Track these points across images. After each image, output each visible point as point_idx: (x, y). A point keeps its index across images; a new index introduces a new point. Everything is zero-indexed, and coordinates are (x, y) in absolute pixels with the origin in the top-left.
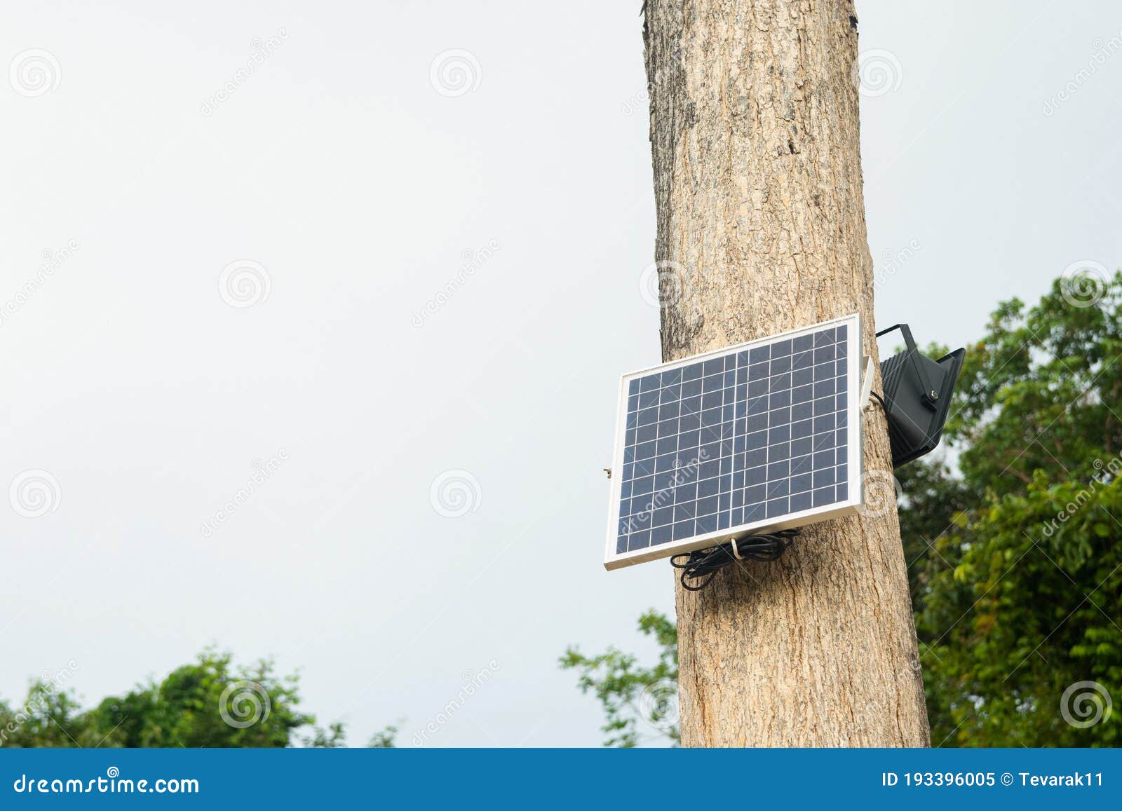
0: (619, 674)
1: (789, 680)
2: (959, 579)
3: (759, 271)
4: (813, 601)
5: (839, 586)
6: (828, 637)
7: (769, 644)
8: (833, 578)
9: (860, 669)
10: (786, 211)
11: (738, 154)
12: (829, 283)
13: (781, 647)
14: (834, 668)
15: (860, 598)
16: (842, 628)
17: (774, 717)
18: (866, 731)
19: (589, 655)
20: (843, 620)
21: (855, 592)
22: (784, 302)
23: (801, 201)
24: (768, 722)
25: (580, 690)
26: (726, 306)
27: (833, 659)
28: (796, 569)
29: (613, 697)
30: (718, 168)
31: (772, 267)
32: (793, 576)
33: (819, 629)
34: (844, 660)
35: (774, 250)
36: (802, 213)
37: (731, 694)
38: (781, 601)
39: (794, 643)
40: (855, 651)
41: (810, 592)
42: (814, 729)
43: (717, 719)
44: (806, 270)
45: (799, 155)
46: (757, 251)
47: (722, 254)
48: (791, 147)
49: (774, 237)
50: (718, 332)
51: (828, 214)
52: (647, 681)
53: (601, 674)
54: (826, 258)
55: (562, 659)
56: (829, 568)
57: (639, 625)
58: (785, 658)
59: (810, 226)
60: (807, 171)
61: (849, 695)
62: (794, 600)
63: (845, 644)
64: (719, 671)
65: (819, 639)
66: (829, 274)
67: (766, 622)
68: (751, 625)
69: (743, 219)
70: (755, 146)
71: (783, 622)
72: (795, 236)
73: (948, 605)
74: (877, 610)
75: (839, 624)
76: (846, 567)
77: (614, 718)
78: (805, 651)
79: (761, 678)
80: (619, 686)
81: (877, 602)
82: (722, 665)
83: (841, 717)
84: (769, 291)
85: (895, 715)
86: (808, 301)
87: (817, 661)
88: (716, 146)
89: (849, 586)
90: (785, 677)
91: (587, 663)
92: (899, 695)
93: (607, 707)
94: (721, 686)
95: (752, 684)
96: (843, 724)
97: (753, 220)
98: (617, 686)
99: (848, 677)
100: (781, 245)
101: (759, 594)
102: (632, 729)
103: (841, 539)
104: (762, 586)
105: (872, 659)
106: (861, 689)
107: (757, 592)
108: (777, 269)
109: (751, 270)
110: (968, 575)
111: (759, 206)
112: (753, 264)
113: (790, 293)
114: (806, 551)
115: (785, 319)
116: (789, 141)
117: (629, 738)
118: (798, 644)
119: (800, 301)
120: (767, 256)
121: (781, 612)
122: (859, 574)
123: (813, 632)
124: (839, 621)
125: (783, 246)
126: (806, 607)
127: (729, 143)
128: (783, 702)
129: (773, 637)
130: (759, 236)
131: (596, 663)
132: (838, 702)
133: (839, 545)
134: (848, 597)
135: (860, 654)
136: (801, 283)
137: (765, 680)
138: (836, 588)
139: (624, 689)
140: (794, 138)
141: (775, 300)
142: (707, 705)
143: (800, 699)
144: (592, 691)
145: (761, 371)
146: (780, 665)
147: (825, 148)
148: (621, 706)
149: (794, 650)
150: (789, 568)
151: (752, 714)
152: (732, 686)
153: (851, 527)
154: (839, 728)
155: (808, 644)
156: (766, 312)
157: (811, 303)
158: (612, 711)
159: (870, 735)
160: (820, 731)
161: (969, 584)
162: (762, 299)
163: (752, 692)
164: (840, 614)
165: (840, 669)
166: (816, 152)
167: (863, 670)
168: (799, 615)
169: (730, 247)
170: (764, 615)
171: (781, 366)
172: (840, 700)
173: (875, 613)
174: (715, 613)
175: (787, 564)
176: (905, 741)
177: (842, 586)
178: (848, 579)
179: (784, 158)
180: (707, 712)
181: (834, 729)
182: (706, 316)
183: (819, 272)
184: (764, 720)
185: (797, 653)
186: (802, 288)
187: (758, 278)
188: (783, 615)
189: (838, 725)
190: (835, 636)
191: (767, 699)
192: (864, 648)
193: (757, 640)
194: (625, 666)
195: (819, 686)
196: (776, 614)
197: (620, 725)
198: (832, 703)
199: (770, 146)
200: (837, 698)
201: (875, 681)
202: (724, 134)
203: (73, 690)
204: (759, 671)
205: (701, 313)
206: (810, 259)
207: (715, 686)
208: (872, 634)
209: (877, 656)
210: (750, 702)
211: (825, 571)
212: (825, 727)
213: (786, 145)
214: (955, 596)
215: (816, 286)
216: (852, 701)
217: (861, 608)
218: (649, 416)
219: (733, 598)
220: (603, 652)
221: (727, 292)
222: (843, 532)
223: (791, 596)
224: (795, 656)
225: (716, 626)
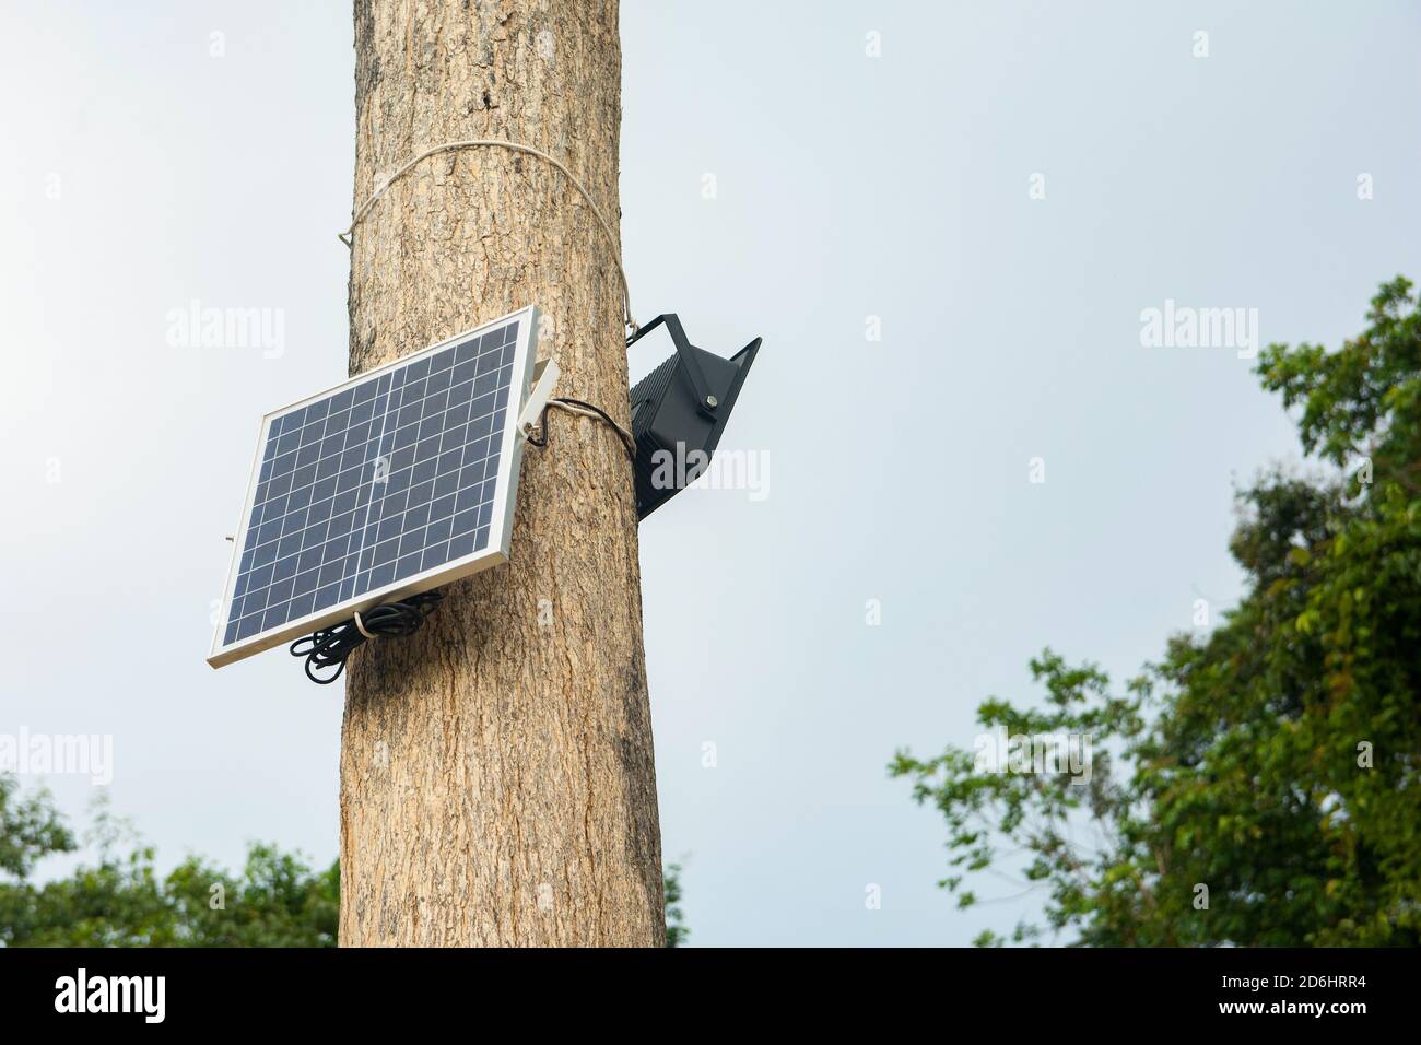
0: (962, 777)
1: (439, 789)
2: (1303, 631)
3: (437, 263)
4: (477, 683)
5: (514, 661)
6: (493, 728)
7: (419, 745)
8: (508, 650)
9: (534, 765)
10: (476, 184)
11: (420, 116)
12: (530, 270)
13: (433, 747)
14: (497, 768)
15: (543, 673)
16: (513, 714)
17: (418, 838)
18: (536, 846)
19: (923, 757)
20: (516, 703)
21: (536, 665)
22: (465, 301)
23: (496, 168)
24: (411, 846)
25: (916, 801)
26: (397, 314)
27: (497, 756)
28: (458, 643)
29: (957, 808)
30: (398, 137)
31: (454, 257)
32: (453, 653)
33: (481, 718)
34: (513, 755)
35: (458, 233)
36: (496, 182)
37: (373, 812)
38: (437, 687)
39: (447, 739)
40: (529, 743)
41: (473, 671)
42: (466, 851)
43: (356, 847)
44: (499, 257)
45: (497, 110)
46: (436, 238)
47: (397, 246)
48: (487, 100)
49: (459, 217)
50: (389, 348)
51: (533, 181)
52: (996, 784)
53: (939, 780)
54: (528, 239)
55: (890, 766)
56: (503, 639)
57: (979, 716)
58: (437, 761)
59: (508, 199)
60: (507, 129)
61: (515, 800)
62: (453, 684)
63: (516, 735)
64: (362, 784)
65: (480, 731)
66: (531, 258)
67: (417, 716)
68: (400, 722)
69: (421, 200)
70: (441, 103)
71: (438, 714)
72: (485, 214)
73: (1294, 663)
74: (567, 688)
75: (511, 710)
76: (525, 634)
77: (960, 832)
78: (461, 749)
79: (407, 789)
80: (962, 793)
81: (568, 676)
82: (366, 776)
83: (502, 830)
84: (448, 288)
85: (583, 821)
86: (497, 295)
87: (475, 760)
88: (398, 110)
89: (528, 658)
90: (434, 785)
91: (921, 768)
92: (591, 794)
93: (951, 819)
94: (364, 802)
95: (396, 797)
96: (505, 840)
97: (433, 199)
98: (960, 792)
99: (516, 778)
100: (467, 227)
101: (412, 680)
102: (984, 843)
103: (522, 599)
104: (415, 669)
105: (554, 750)
106: (534, 792)
107: (410, 677)
108: (460, 259)
109: (427, 264)
110: (1314, 624)
111: (442, 181)
112: (430, 255)
113: (475, 288)
114: (474, 618)
115: (467, 322)
116: (484, 93)
117: (981, 854)
118: (453, 741)
119: (488, 297)
120: (448, 244)
121: (435, 700)
122: (543, 642)
123: (473, 722)
124: (510, 706)
125: (469, 229)
126: (468, 692)
127: (412, 104)
128: (430, 817)
129: (424, 735)
130: (440, 219)
131: (931, 768)
132: (499, 812)
133: (519, 607)
134: (526, 673)
135: (536, 746)
136: (491, 274)
137: (412, 791)
138: (510, 664)
139: (970, 796)
140: (491, 89)
141: (455, 299)
142: (350, 831)
143: (451, 812)
144: (931, 802)
145: (415, 392)
146: (430, 770)
147: (536, 97)
148: (967, 816)
149: (448, 749)
150: (450, 643)
151: (394, 837)
152: (375, 803)
153: (538, 583)
154: (498, 846)
155: (466, 739)
156: (443, 315)
157: (502, 298)
158: (957, 824)
159: (542, 852)
160: (473, 852)
161: (1316, 634)
162: (437, 299)
163: (395, 808)
164: (514, 697)
165: (507, 767)
166: (521, 104)
167: (539, 766)
168: (457, 703)
169: (405, 236)
170: (416, 707)
171: (439, 383)
172: (503, 808)
173: (563, 692)
174: (364, 710)
175: (447, 637)
176: (594, 853)
177: (519, 659)
178: (527, 651)
179: (476, 116)
180: (349, 839)
181: (492, 846)
182: (378, 329)
183: (516, 258)
184: (407, 844)
185: (451, 753)
186: (491, 280)
187: (435, 274)
188: (438, 705)
189: (496, 842)
190: (503, 725)
191: (412, 815)
192: (543, 738)
193: (406, 740)
194: (968, 768)
195: (476, 793)
196: (430, 704)
197: (968, 840)
198: (492, 813)
199: (459, 101)
200: (498, 806)
201: (556, 780)
202: (406, 92)
203: (298, 852)
204: (405, 780)
205: (373, 325)
206: (505, 241)
207: (357, 805)
208: (557, 719)
209: (561, 747)
210: (391, 822)
211: (497, 643)
212: (480, 846)
213: (479, 99)
214: (1301, 651)
215: (511, 276)
216: (519, 808)
217: (543, 686)
218: (285, 464)
219: (382, 688)
220: (939, 752)
221: (400, 295)
222: (527, 590)
223: (450, 679)
224: (448, 754)
225: (363, 727)
